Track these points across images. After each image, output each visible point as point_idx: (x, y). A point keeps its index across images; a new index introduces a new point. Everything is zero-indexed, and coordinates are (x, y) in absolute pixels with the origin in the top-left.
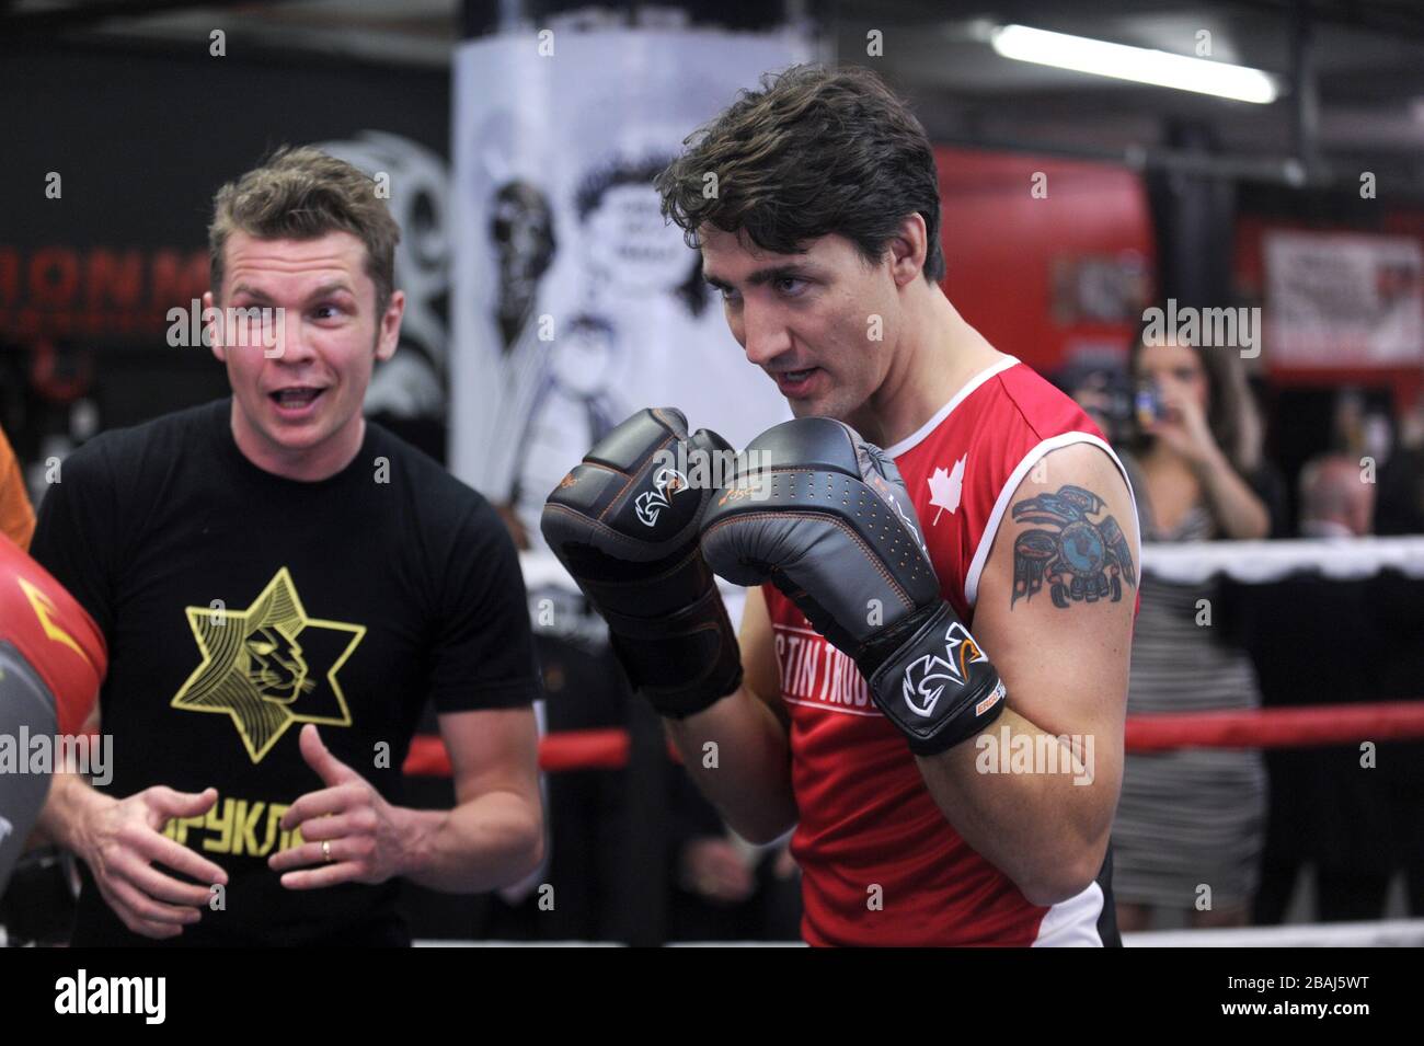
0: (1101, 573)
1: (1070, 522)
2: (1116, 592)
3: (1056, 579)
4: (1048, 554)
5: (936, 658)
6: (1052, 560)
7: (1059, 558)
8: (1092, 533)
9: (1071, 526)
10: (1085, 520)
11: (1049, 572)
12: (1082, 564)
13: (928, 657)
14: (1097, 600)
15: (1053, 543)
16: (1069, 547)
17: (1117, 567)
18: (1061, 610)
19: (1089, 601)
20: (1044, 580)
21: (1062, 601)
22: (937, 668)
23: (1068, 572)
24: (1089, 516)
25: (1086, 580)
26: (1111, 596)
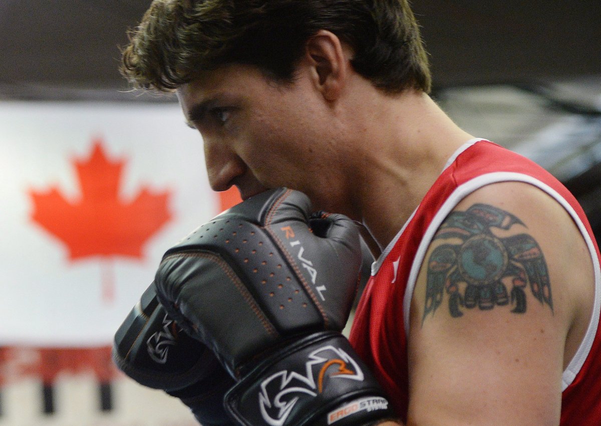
0: (499, 282)
1: (473, 235)
2: (518, 304)
3: (453, 289)
4: (449, 265)
5: (294, 374)
6: (452, 271)
7: (457, 269)
8: (493, 244)
9: (473, 238)
10: (489, 233)
11: (448, 283)
12: (478, 273)
13: (285, 372)
14: (491, 308)
15: (454, 255)
16: (467, 257)
17: (522, 280)
18: (457, 320)
19: (482, 308)
20: (445, 291)
21: (457, 309)
22: (295, 382)
23: (464, 280)
24: (495, 231)
25: (480, 288)
26: (513, 306)
